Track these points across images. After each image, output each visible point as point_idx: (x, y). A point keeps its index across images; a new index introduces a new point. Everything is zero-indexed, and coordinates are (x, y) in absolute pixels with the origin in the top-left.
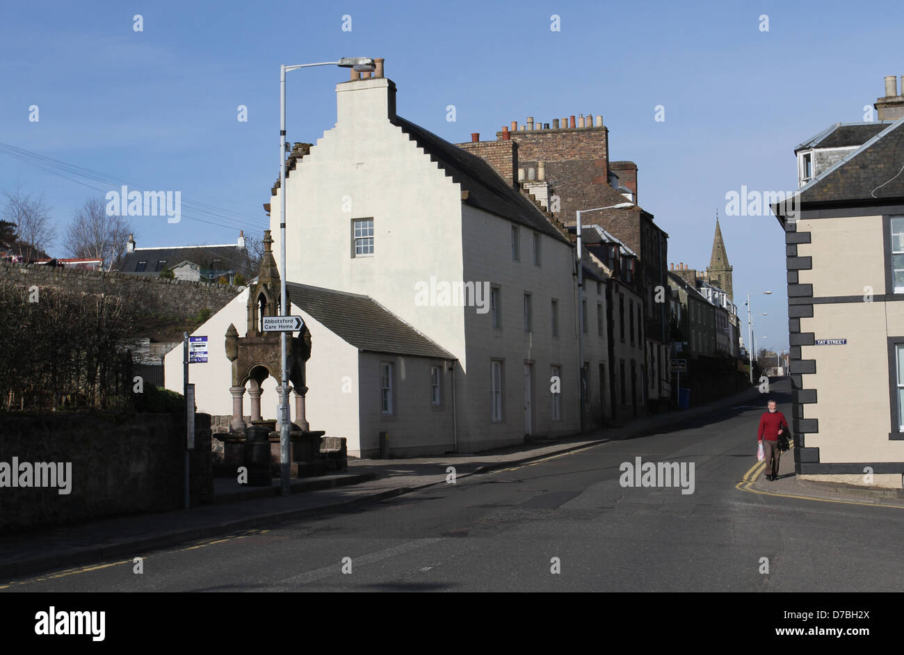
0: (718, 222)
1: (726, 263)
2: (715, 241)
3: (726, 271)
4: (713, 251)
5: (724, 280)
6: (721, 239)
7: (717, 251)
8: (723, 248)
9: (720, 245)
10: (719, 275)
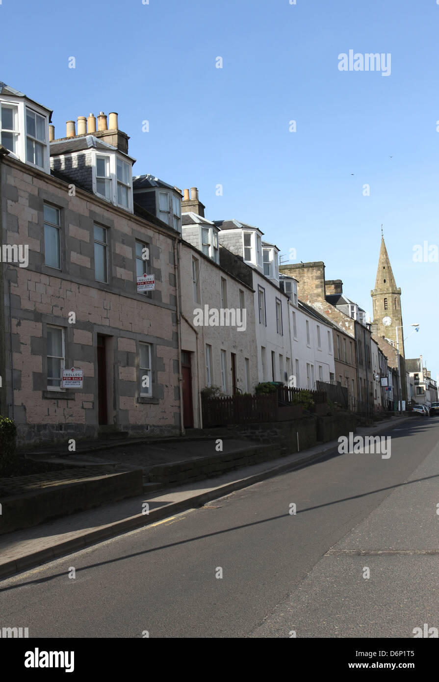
0: (383, 240)
1: (393, 284)
2: (380, 261)
3: (393, 293)
4: (379, 272)
5: (391, 304)
6: (387, 259)
7: (383, 272)
8: (389, 268)
9: (386, 265)
10: (385, 299)
